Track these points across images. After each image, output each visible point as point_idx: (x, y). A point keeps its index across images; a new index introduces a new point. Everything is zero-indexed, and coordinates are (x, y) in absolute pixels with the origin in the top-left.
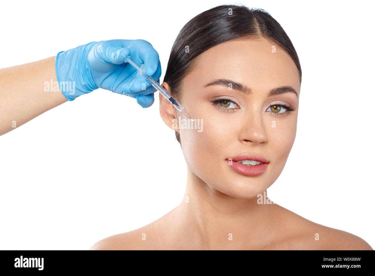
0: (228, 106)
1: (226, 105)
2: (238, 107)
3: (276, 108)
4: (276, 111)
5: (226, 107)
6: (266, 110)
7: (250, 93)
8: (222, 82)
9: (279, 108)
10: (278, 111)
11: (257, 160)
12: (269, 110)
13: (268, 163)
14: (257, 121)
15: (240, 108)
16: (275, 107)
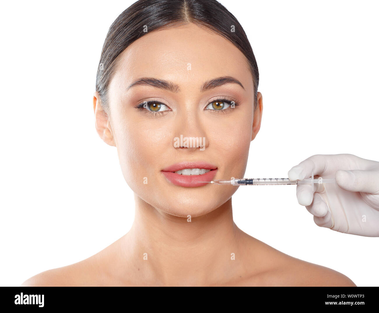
0: (159, 110)
1: (156, 109)
2: (169, 109)
3: (218, 105)
4: (219, 108)
5: (156, 111)
6: (205, 108)
7: (177, 90)
8: (143, 81)
9: (221, 105)
10: (221, 108)
11: (200, 168)
12: (211, 107)
13: (217, 169)
14: (191, 121)
15: (172, 110)
16: (217, 103)
